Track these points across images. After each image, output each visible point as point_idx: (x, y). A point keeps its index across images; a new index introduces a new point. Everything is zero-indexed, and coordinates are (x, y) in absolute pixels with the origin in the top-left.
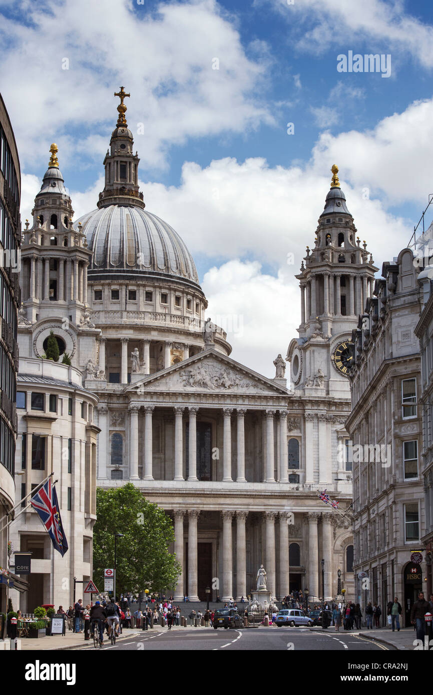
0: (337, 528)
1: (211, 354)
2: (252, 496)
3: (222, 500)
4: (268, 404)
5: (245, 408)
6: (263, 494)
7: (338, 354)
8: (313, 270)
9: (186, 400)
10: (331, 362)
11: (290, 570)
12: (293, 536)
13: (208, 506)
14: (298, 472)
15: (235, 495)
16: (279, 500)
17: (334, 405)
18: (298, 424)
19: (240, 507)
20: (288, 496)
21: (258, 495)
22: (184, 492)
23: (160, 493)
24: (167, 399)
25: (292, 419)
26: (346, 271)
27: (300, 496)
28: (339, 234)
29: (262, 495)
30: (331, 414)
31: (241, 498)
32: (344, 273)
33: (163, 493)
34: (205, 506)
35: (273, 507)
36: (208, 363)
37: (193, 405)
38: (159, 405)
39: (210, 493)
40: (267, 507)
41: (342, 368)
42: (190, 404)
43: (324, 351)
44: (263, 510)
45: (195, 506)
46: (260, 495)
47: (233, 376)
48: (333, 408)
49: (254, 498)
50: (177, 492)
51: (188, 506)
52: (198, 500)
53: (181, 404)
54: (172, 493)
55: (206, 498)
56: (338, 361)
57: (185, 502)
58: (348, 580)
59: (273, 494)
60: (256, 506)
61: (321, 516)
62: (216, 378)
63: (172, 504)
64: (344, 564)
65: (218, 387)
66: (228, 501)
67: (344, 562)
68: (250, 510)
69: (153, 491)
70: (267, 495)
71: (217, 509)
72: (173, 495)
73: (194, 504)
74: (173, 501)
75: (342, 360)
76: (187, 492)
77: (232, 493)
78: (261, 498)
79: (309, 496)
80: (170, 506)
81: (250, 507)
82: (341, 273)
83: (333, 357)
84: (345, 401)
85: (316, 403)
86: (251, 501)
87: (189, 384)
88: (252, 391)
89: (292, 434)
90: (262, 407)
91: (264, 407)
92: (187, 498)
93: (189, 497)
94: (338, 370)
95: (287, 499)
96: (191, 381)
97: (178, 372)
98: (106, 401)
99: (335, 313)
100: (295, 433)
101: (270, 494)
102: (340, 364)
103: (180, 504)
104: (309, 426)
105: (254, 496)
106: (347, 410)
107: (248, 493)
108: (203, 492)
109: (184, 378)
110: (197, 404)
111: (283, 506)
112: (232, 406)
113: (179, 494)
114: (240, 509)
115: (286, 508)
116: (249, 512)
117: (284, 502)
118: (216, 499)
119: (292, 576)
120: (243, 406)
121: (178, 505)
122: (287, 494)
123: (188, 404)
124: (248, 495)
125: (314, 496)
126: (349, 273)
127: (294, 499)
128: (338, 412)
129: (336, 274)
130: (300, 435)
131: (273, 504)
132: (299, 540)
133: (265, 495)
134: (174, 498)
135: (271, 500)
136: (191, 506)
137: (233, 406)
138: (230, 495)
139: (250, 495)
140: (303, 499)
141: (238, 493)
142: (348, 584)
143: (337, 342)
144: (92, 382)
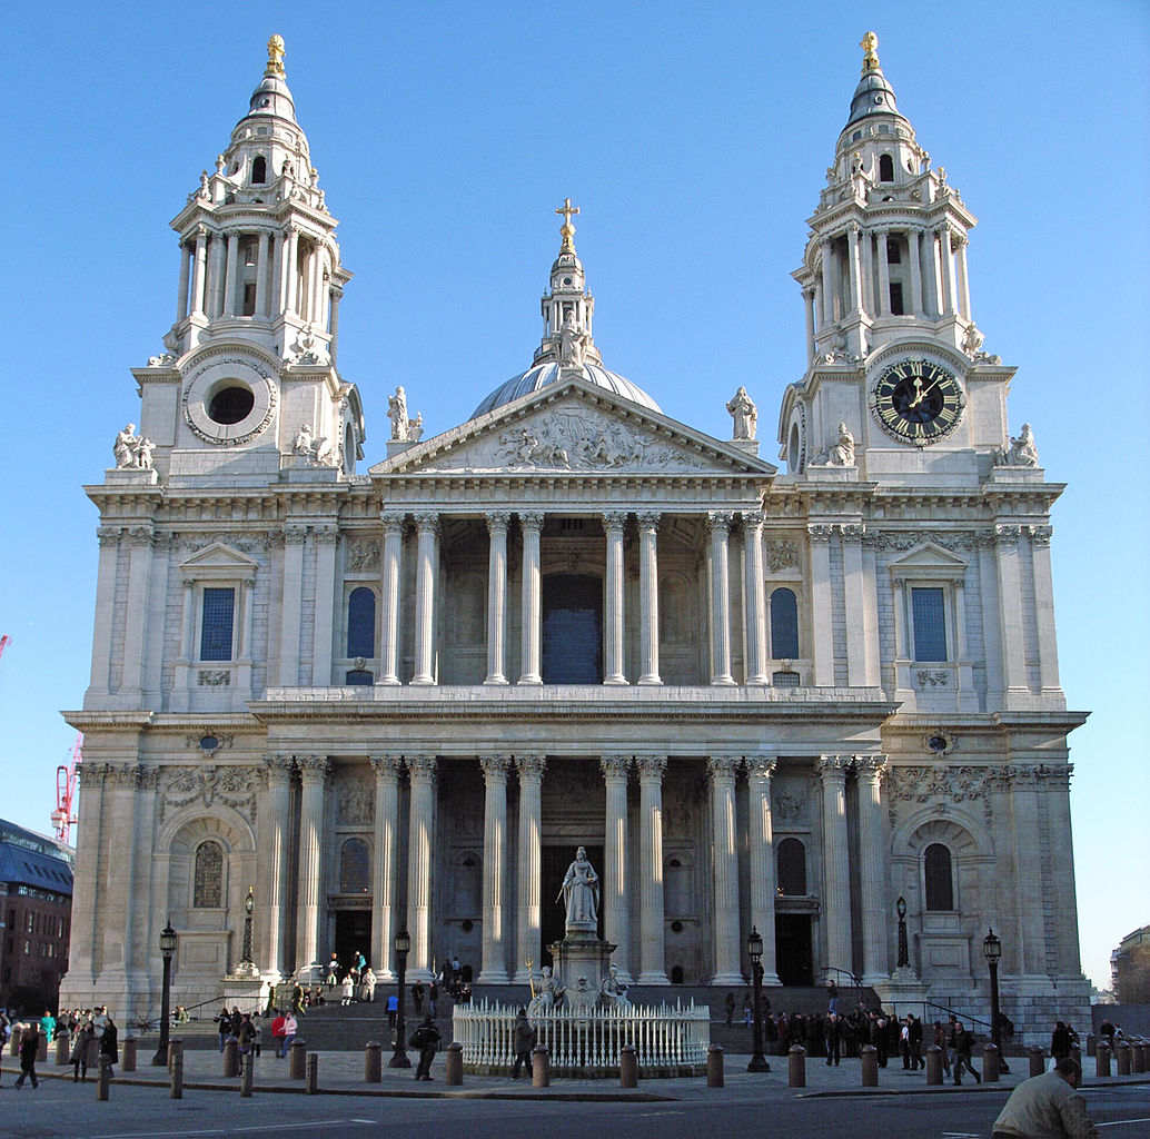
0: (897, 801)
1: (572, 388)
2: (675, 719)
3: (601, 731)
4: (714, 499)
5: (657, 511)
6: (702, 711)
7: (885, 391)
8: (824, 229)
9: (514, 496)
10: (868, 412)
11: (778, 903)
12: (788, 821)
13: (567, 745)
14: (797, 666)
15: (633, 715)
16: (744, 728)
17: (878, 507)
18: (793, 554)
19: (647, 745)
20: (767, 716)
21: (691, 716)
22: (504, 710)
23: (447, 715)
24: (471, 495)
25: (779, 543)
26: (899, 222)
27: (797, 716)
28: (881, 157)
29: (700, 716)
30: (876, 528)
31: (648, 723)
32: (895, 226)
33: (453, 715)
34: (558, 745)
35: (730, 746)
36: (567, 412)
37: (532, 507)
38: (449, 510)
39: (569, 710)
40: (714, 746)
41: (896, 422)
42: (525, 506)
43: (853, 389)
44: (704, 754)
45: (534, 745)
46: (696, 716)
47: (626, 436)
48: (879, 514)
49: (680, 723)
50: (487, 710)
51: (517, 745)
52: (542, 732)
53: (501, 506)
54: (476, 715)
55: (562, 726)
56: (885, 407)
57: (509, 736)
58: (930, 931)
59: (727, 711)
60: (688, 744)
61: (853, 767)
62: (586, 442)
63: (477, 741)
64: (920, 890)
65: (591, 463)
66: (615, 731)
67: (920, 886)
68: (672, 753)
69: (427, 711)
70: (714, 716)
71: (589, 753)
72: (479, 719)
73: (530, 741)
74: (479, 736)
75: (896, 404)
76: (511, 710)
77: (622, 711)
78: (698, 724)
79: (822, 716)
80: (473, 745)
81: (672, 746)
82: (887, 227)
83: (873, 399)
84: (907, 494)
85: (835, 499)
86: (673, 731)
87: (520, 460)
88: (673, 469)
89: (778, 577)
90: (698, 506)
91: (704, 506)
92: (513, 727)
93: (517, 723)
94: (888, 427)
95: (765, 724)
96: (527, 452)
97: (497, 435)
98: (334, 513)
99: (878, 312)
100: (787, 575)
101: (719, 711)
102: (891, 414)
103: (496, 741)
104: (819, 555)
105: (681, 719)
106: (914, 517)
107: (665, 711)
108: (550, 710)
109: (510, 447)
110: (541, 505)
111: (757, 742)
112: (624, 506)
113: (494, 715)
114: (645, 752)
115: (762, 746)
116: (669, 757)
117: (759, 732)
118: (585, 727)
119: (782, 922)
120: (651, 506)
121: (492, 745)
122: (763, 711)
123: (518, 506)
124: (665, 715)
125: (833, 716)
126: (906, 226)
127: (782, 724)
128: (891, 523)
129: (876, 229)
130: (798, 578)
131: (730, 737)
132: (802, 830)
133: (708, 716)
134: (482, 728)
135: (723, 728)
136: (523, 745)
137: (629, 506)
138: (620, 715)
139: (671, 716)
140: (804, 724)
141: (638, 711)
142: (929, 941)
143: (884, 364)
144: (305, 472)
